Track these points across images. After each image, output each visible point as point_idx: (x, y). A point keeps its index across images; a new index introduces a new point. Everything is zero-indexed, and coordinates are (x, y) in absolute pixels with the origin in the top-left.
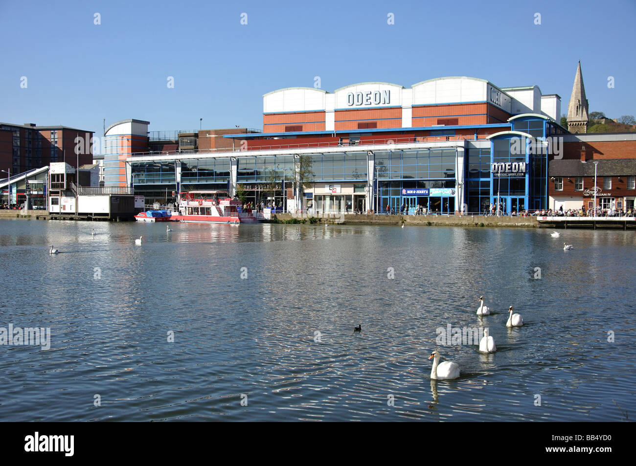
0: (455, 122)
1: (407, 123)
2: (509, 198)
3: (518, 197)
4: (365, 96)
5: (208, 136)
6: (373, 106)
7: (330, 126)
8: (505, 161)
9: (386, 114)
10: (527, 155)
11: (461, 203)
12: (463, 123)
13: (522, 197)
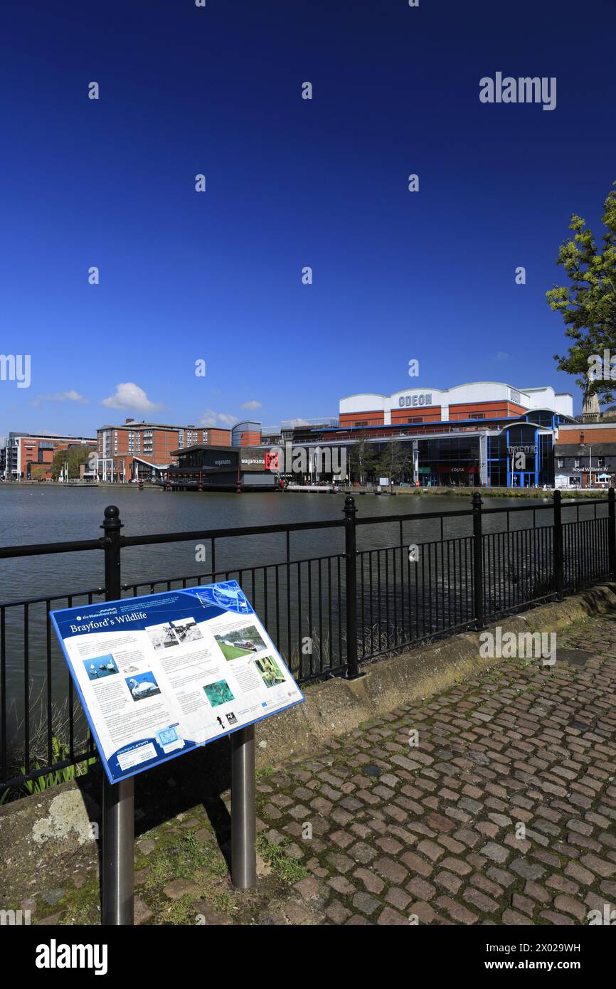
0: (480, 416)
1: (445, 417)
2: (522, 474)
3: (529, 473)
6: (418, 406)
7: (388, 421)
8: (520, 445)
9: (430, 412)
10: (537, 441)
11: (484, 477)
12: (489, 417)
13: (532, 473)
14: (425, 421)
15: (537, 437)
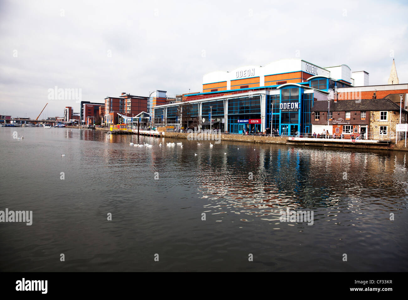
0: (285, 83)
1: (262, 84)
2: (289, 125)
3: (294, 125)
4: (243, 72)
6: (246, 77)
7: (229, 88)
8: (287, 102)
9: (253, 81)
10: (300, 98)
14: (250, 87)
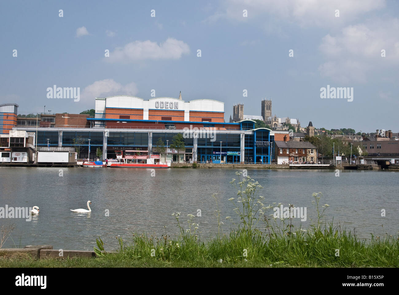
0: (210, 120)
1: (187, 119)
2: (262, 157)
3: (266, 156)
4: (165, 104)
5: (63, 117)
6: (169, 109)
7: (146, 117)
9: (177, 114)
10: (269, 139)
11: (243, 159)
12: (213, 121)
13: (267, 156)
14: (174, 120)
15: (269, 137)
